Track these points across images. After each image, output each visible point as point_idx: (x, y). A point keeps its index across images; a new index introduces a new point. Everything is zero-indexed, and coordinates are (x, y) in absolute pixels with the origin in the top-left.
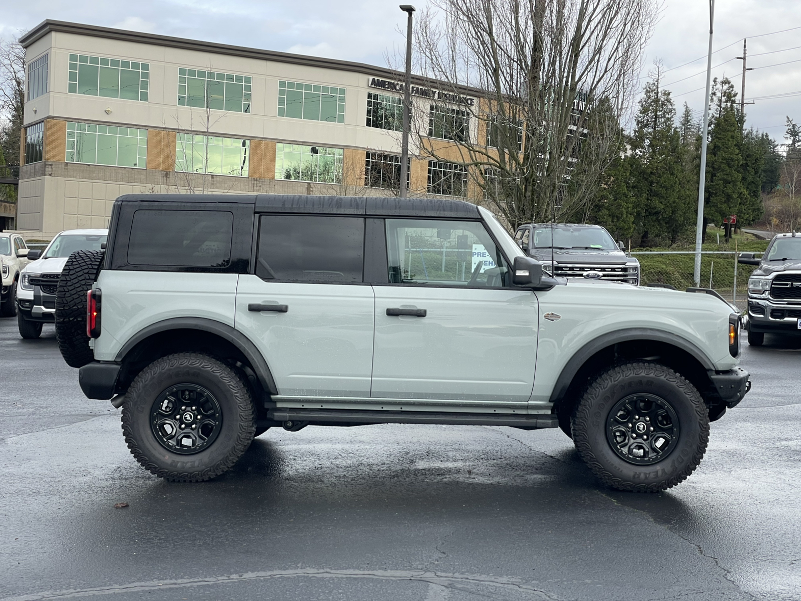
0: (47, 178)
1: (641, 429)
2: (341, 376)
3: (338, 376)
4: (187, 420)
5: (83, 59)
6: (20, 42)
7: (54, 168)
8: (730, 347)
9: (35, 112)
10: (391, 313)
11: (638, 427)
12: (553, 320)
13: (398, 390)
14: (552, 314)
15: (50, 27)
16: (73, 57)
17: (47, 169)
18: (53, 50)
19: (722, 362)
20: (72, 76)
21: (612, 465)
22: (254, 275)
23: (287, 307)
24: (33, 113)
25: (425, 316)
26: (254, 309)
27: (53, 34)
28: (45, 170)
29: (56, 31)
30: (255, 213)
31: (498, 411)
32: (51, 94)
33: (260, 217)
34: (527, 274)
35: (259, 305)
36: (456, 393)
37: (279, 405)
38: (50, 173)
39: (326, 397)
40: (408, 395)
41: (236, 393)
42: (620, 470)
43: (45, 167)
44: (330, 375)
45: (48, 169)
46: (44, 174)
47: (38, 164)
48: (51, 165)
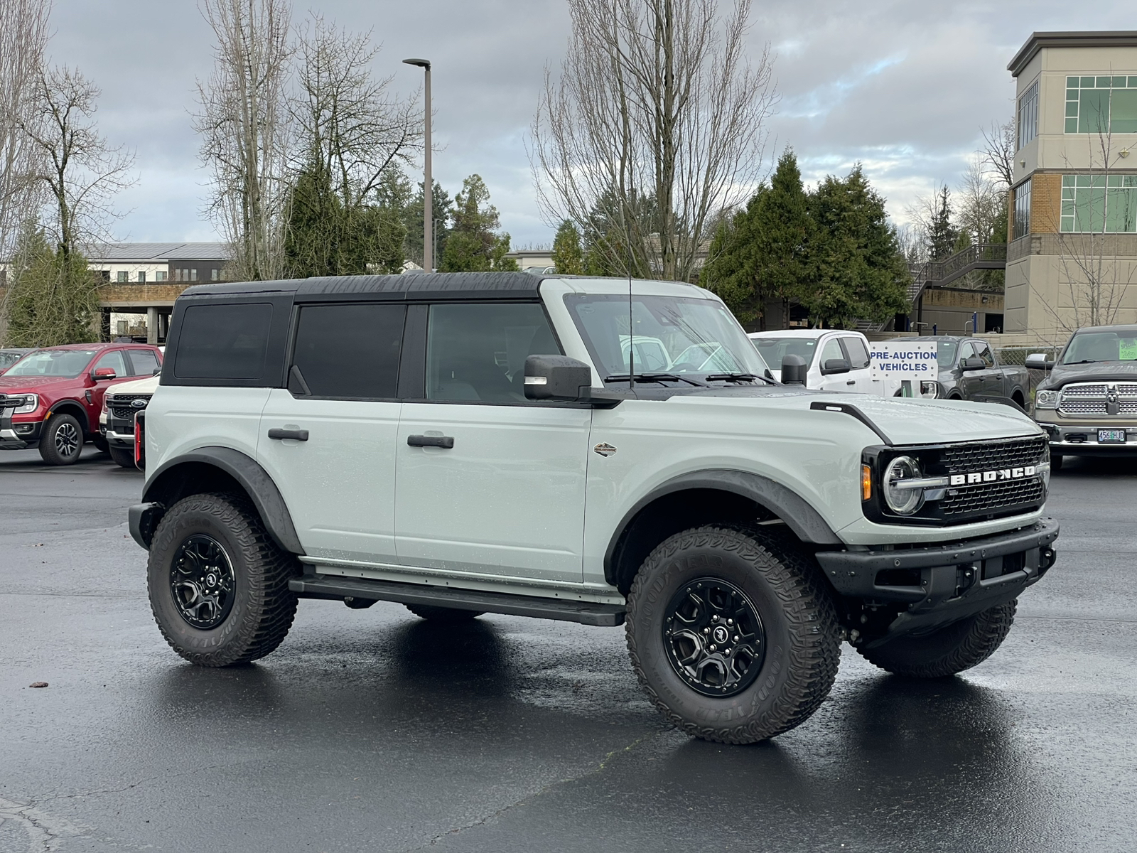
0: (1034, 257)
1: (721, 637)
2: (362, 532)
3: (359, 532)
4: (209, 583)
5: (1088, 81)
6: (1009, 69)
7: (1043, 244)
8: (862, 504)
9: (1024, 165)
10: (415, 442)
11: (717, 634)
12: (606, 455)
13: (425, 556)
14: (606, 445)
15: (1039, 43)
16: (1072, 82)
17: (1033, 245)
18: (1043, 75)
19: (850, 530)
20: (1071, 109)
21: (669, 692)
22: (286, 390)
23: (307, 434)
24: (1021, 166)
25: (452, 447)
26: (276, 435)
27: (1044, 52)
28: (1030, 247)
29: (1048, 47)
30: (295, 303)
31: (561, 596)
32: (1040, 138)
33: (301, 307)
34: (545, 383)
35: (281, 431)
36: (491, 563)
37: (319, 570)
38: (1038, 250)
39: (354, 562)
40: (438, 563)
41: (244, 550)
42: (680, 702)
43: (1031, 242)
44: (351, 531)
45: (1035, 245)
46: (1030, 253)
47: (1025, 239)
48: (1040, 238)
